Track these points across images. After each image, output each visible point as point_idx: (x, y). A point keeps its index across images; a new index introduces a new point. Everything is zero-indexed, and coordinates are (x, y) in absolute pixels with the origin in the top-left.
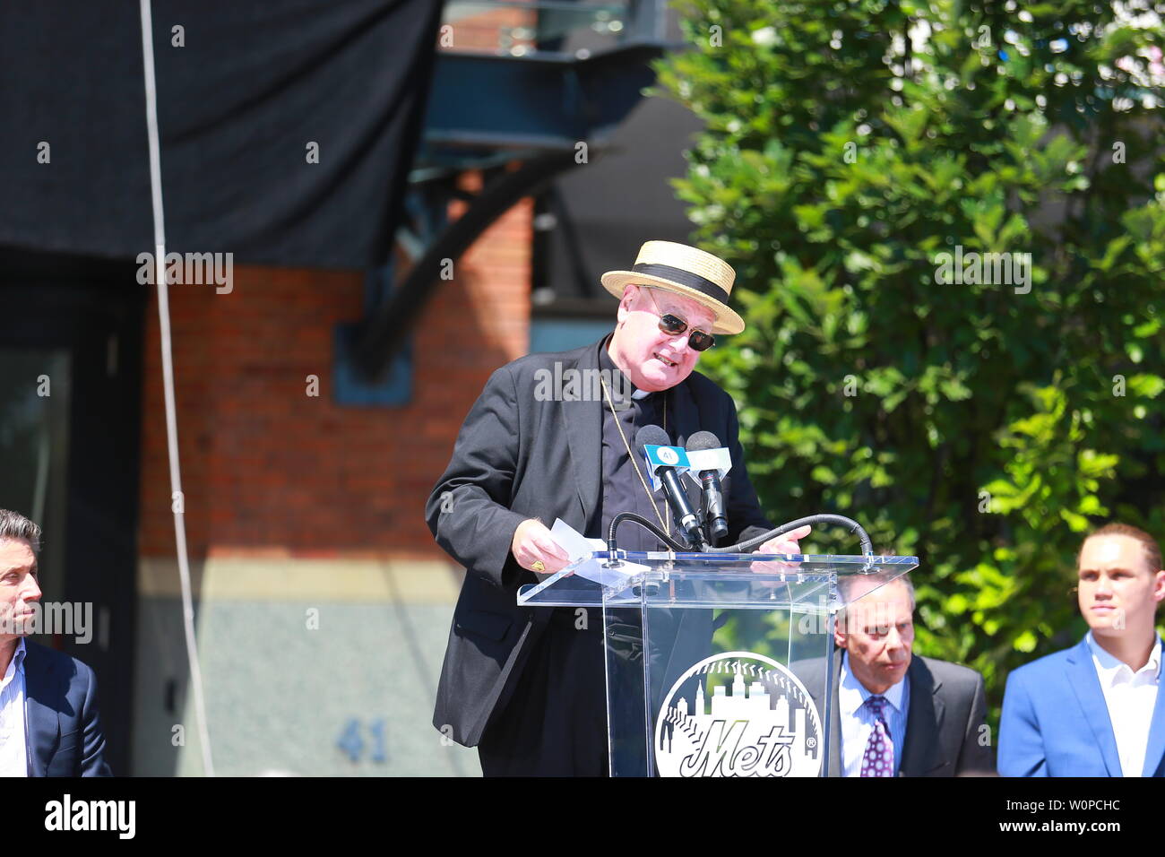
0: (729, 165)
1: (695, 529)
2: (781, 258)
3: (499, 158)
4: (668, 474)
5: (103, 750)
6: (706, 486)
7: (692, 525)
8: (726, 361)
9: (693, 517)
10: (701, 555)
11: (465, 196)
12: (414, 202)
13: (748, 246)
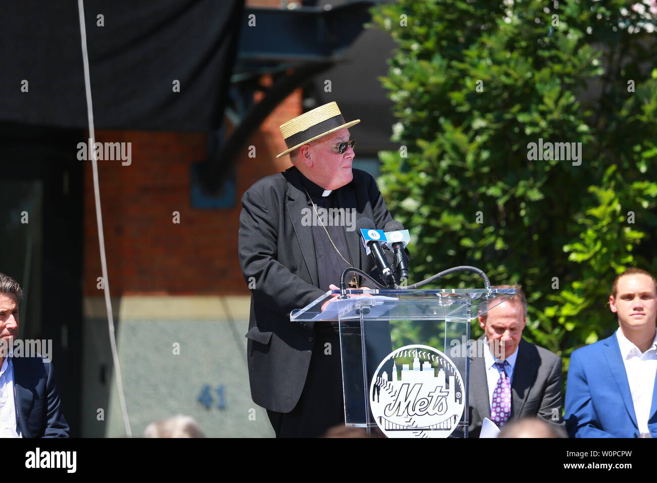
0: (411, 68)
1: (390, 276)
2: (442, 120)
3: (281, 67)
4: (374, 245)
5: (59, 406)
6: (396, 252)
7: (388, 274)
8: (411, 179)
9: (388, 269)
10: (394, 291)
11: (263, 89)
12: (234, 93)
13: (423, 114)
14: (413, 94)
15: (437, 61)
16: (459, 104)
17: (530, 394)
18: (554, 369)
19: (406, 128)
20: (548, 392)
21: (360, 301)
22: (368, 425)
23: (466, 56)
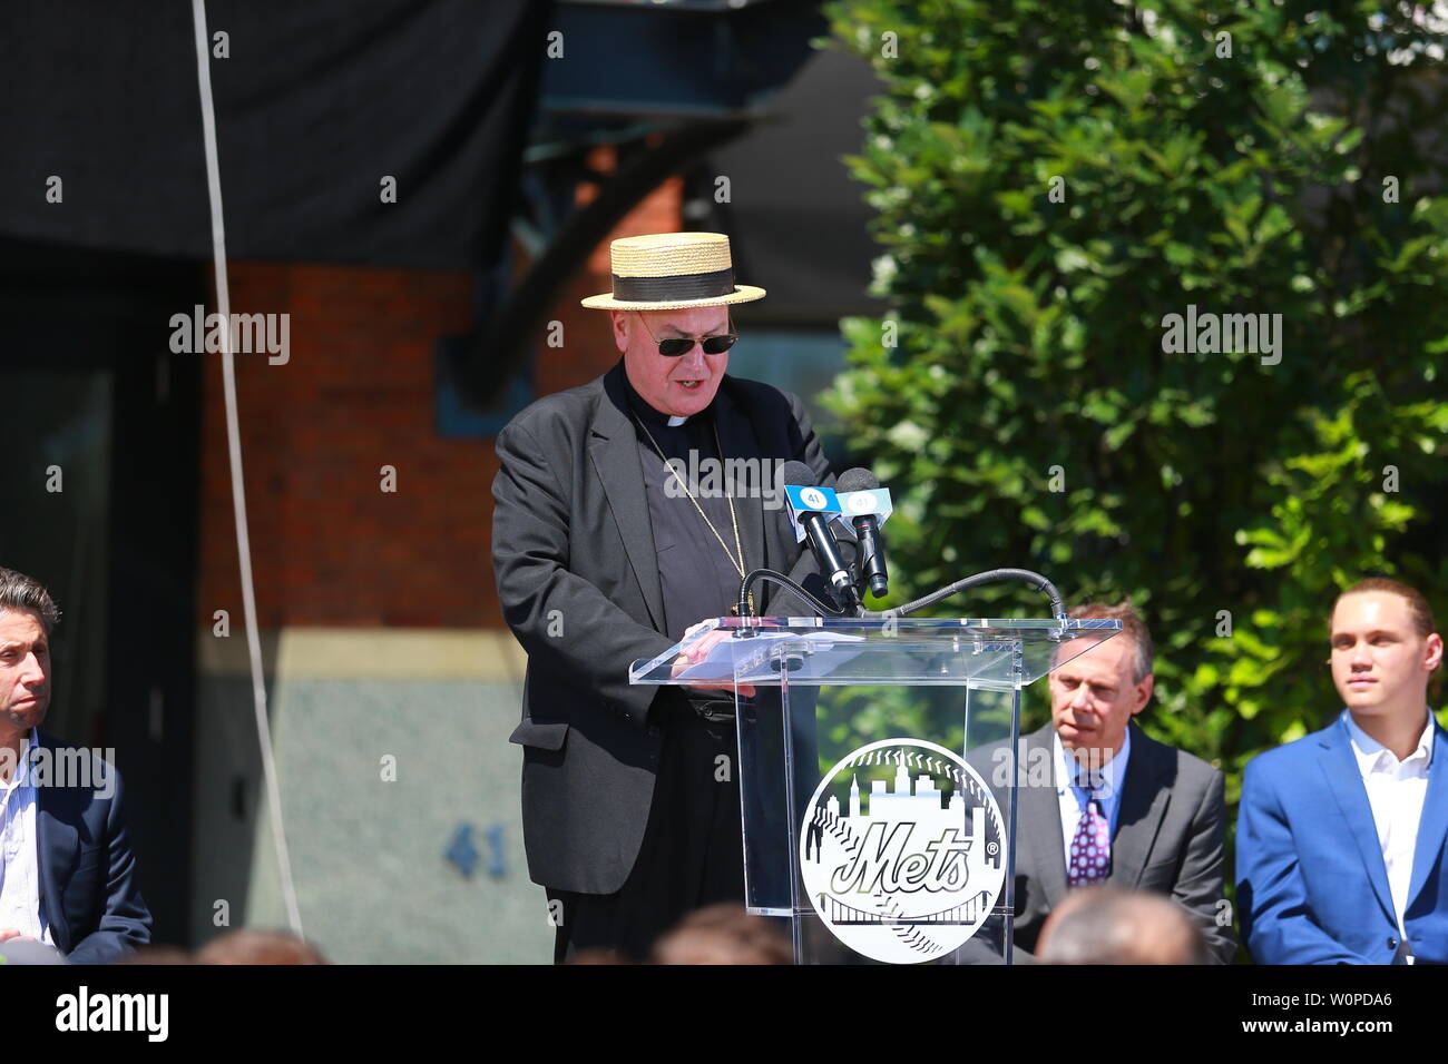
0: (915, 136)
1: (847, 588)
2: (981, 253)
3: (637, 130)
4: (814, 521)
5: (134, 868)
6: (861, 536)
7: (844, 583)
8: (912, 381)
9: (844, 574)
10: (856, 620)
11: (595, 177)
12: (533, 186)
13: (939, 239)
14: (918, 194)
15: (974, 123)
16: (1020, 219)
17: (1154, 850)
18: (1207, 797)
19: (901, 266)
20: (1195, 848)
21: (781, 643)
22: (795, 911)
23: (1036, 113)
